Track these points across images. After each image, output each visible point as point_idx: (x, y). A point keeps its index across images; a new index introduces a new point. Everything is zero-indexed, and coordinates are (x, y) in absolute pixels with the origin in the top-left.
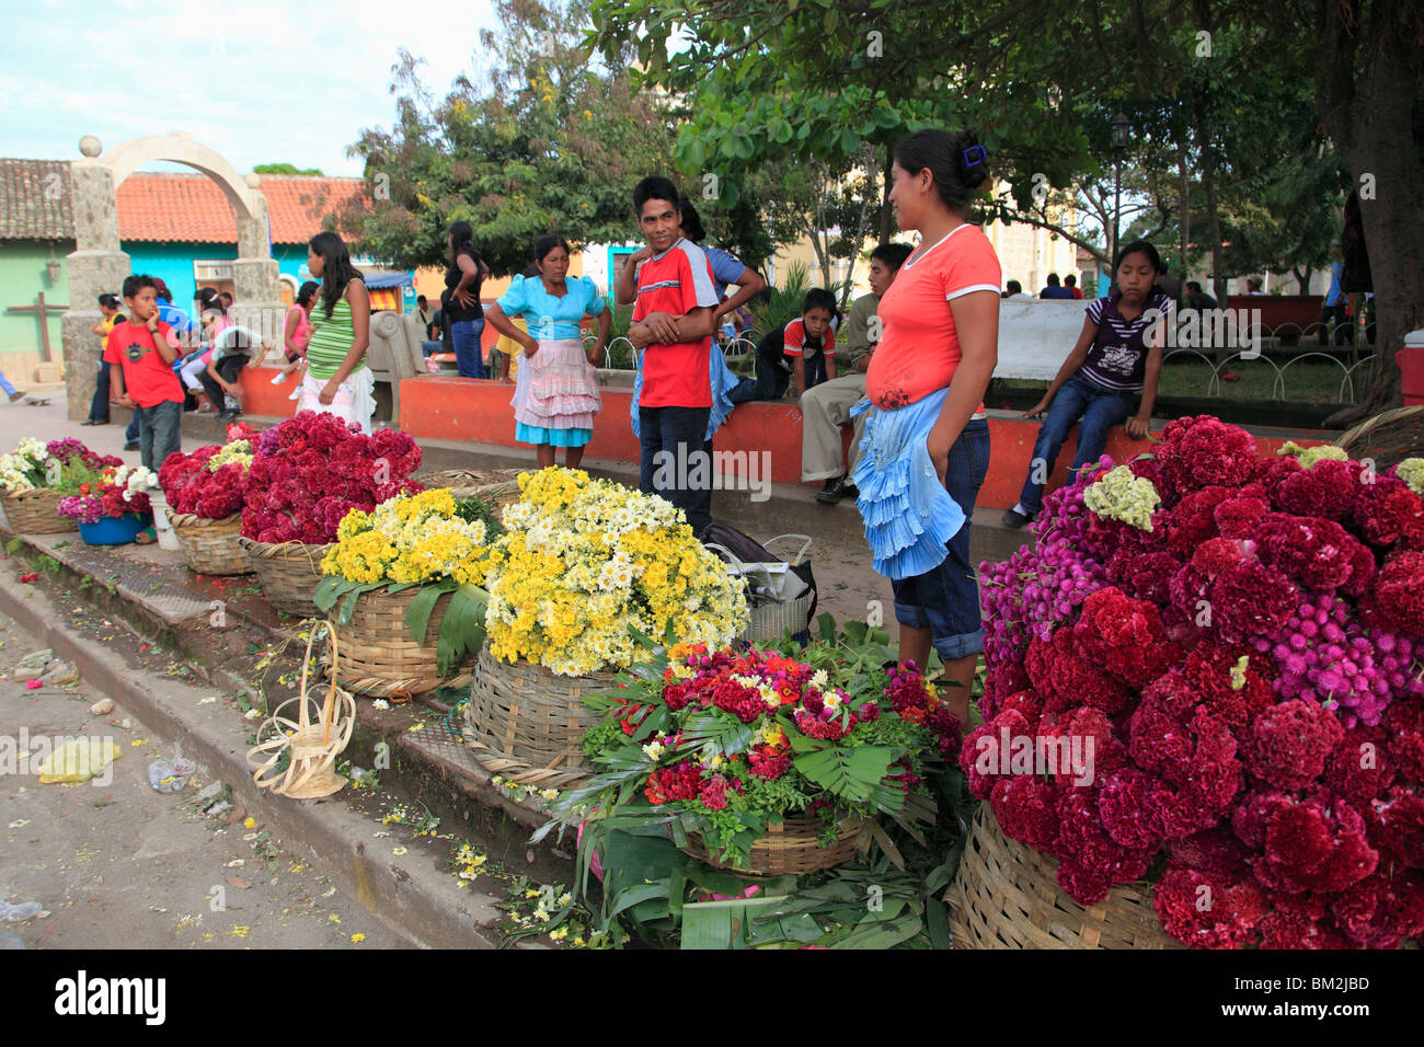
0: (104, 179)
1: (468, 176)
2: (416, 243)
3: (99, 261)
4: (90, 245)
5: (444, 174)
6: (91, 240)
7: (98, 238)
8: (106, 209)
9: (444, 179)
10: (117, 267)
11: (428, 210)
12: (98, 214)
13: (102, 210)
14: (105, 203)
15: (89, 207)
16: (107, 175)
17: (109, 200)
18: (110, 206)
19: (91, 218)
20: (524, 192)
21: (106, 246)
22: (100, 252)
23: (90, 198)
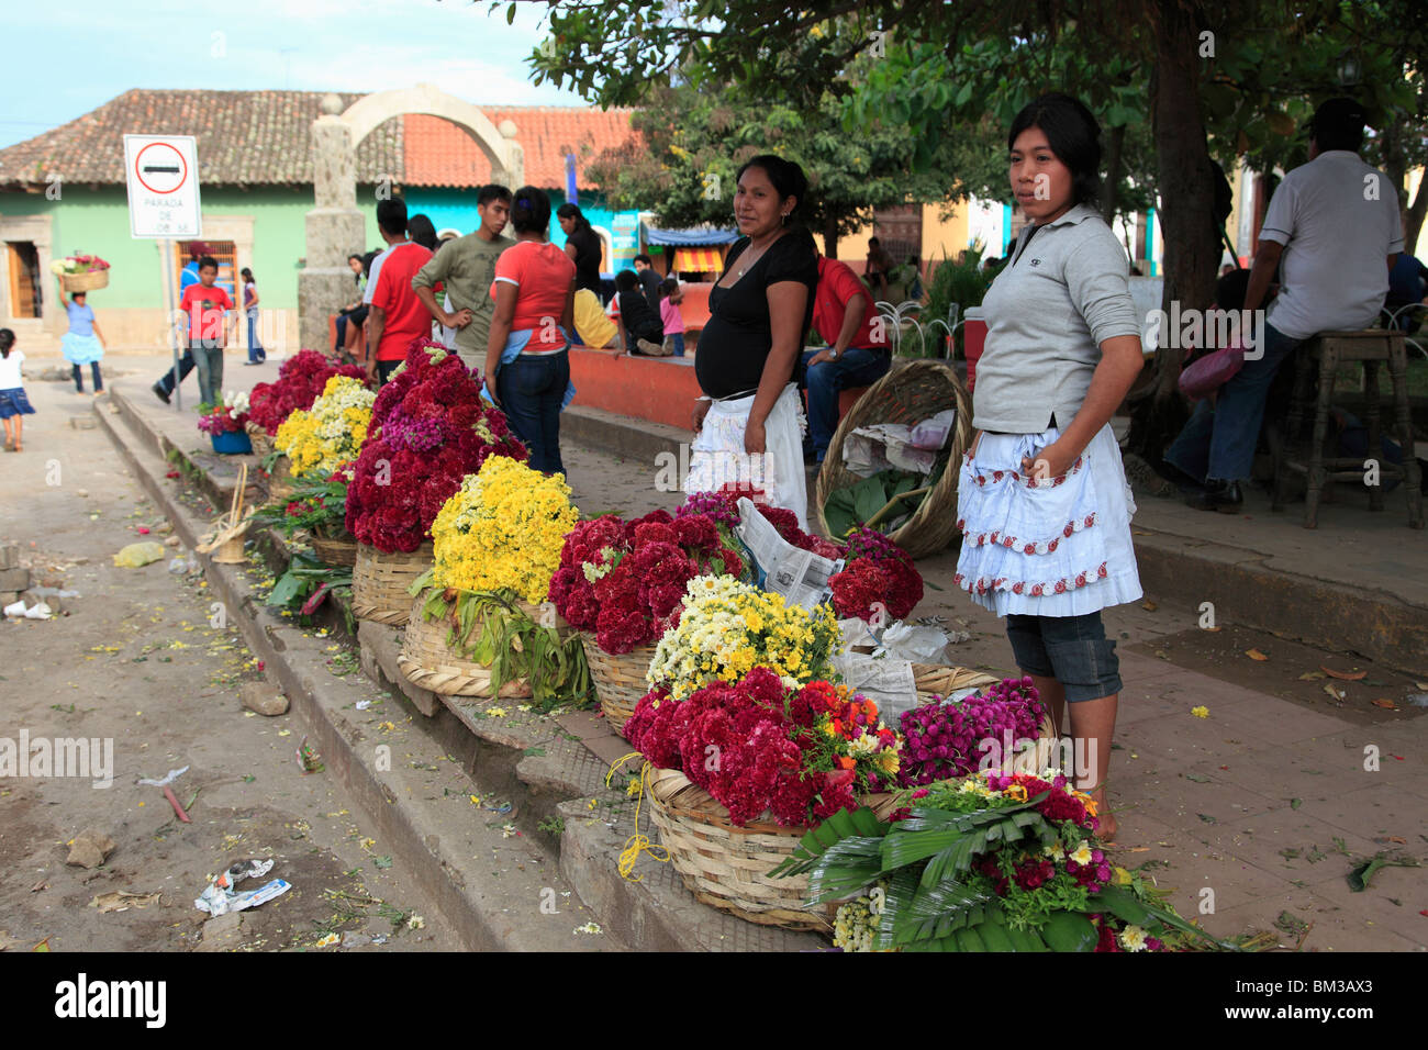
0: (342, 137)
1: (731, 123)
2: (670, 201)
3: (334, 219)
4: (327, 203)
5: (705, 122)
6: (329, 198)
7: (334, 196)
8: (342, 168)
9: (704, 128)
10: (351, 226)
11: (683, 163)
12: (335, 173)
13: (339, 167)
14: (342, 162)
15: (327, 165)
16: (346, 133)
17: (346, 158)
18: (347, 164)
19: (328, 177)
20: (788, 141)
21: (341, 204)
22: (334, 210)
23: (329, 155)
